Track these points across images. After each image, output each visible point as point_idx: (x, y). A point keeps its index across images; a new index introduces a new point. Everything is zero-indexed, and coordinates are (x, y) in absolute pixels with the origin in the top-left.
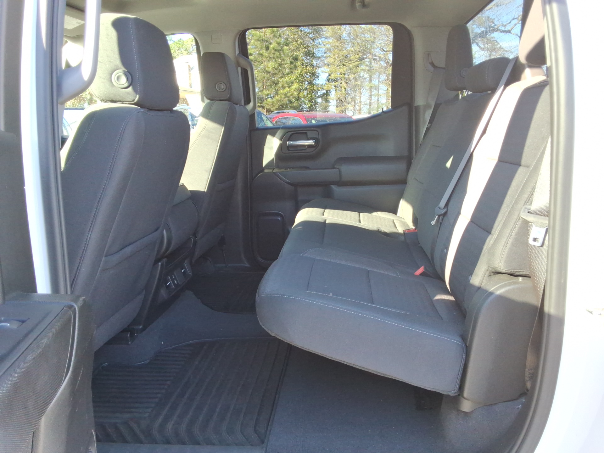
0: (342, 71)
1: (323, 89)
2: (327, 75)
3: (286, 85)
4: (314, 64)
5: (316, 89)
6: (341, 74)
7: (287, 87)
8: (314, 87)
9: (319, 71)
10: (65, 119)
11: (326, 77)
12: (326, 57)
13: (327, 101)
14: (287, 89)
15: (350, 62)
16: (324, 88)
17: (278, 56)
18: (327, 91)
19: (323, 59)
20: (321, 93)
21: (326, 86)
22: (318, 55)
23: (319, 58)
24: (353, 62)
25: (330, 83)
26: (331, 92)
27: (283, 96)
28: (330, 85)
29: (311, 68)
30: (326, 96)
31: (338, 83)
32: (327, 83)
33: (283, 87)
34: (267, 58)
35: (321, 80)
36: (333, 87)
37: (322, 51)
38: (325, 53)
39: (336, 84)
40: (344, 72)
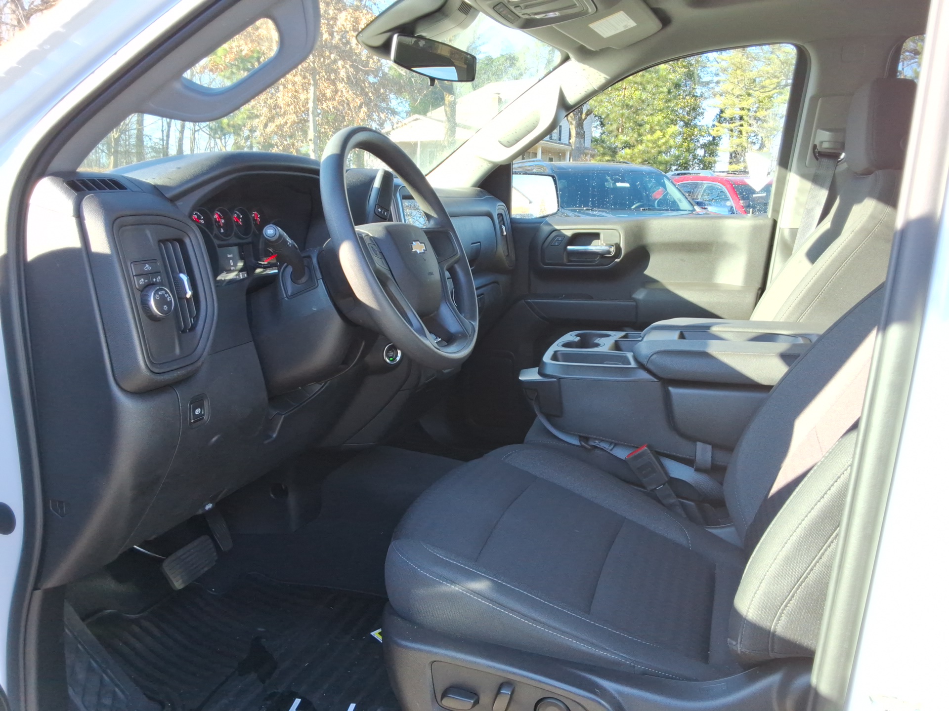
0: (745, 104)
1: (710, 135)
2: (718, 112)
3: (657, 128)
4: (697, 93)
5: (697, 134)
6: (742, 109)
7: (659, 130)
8: (693, 130)
9: (704, 104)
10: (515, 188)
11: (716, 114)
12: (718, 82)
13: (713, 154)
14: (658, 134)
15: (761, 91)
16: (711, 132)
17: (648, 80)
18: (714, 138)
19: (711, 85)
20: (705, 141)
21: (715, 129)
22: (705, 78)
23: (708, 83)
24: (767, 90)
25: (722, 125)
26: (722, 140)
27: (650, 145)
28: (723, 127)
29: (692, 100)
30: (711, 146)
31: (734, 125)
32: (716, 123)
33: (652, 131)
34: (631, 82)
35: (706, 120)
36: (726, 131)
37: (711, 72)
38: (717, 75)
39: (732, 126)
40: (748, 107)
